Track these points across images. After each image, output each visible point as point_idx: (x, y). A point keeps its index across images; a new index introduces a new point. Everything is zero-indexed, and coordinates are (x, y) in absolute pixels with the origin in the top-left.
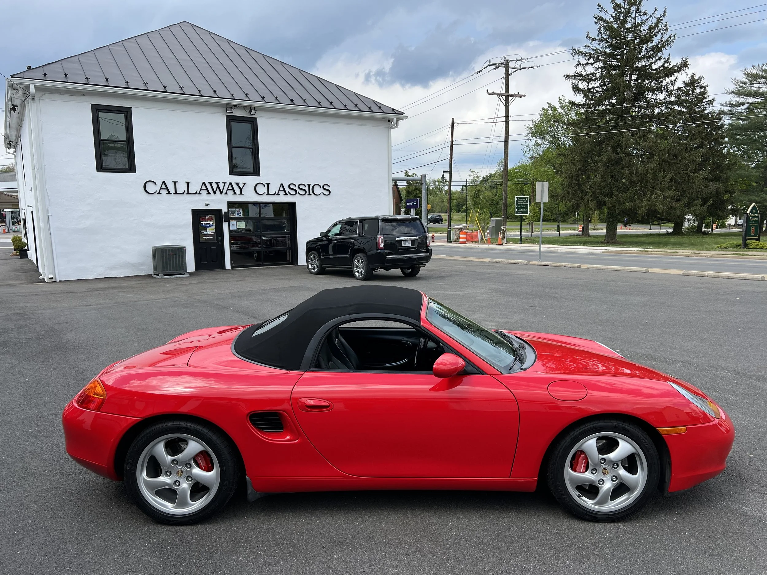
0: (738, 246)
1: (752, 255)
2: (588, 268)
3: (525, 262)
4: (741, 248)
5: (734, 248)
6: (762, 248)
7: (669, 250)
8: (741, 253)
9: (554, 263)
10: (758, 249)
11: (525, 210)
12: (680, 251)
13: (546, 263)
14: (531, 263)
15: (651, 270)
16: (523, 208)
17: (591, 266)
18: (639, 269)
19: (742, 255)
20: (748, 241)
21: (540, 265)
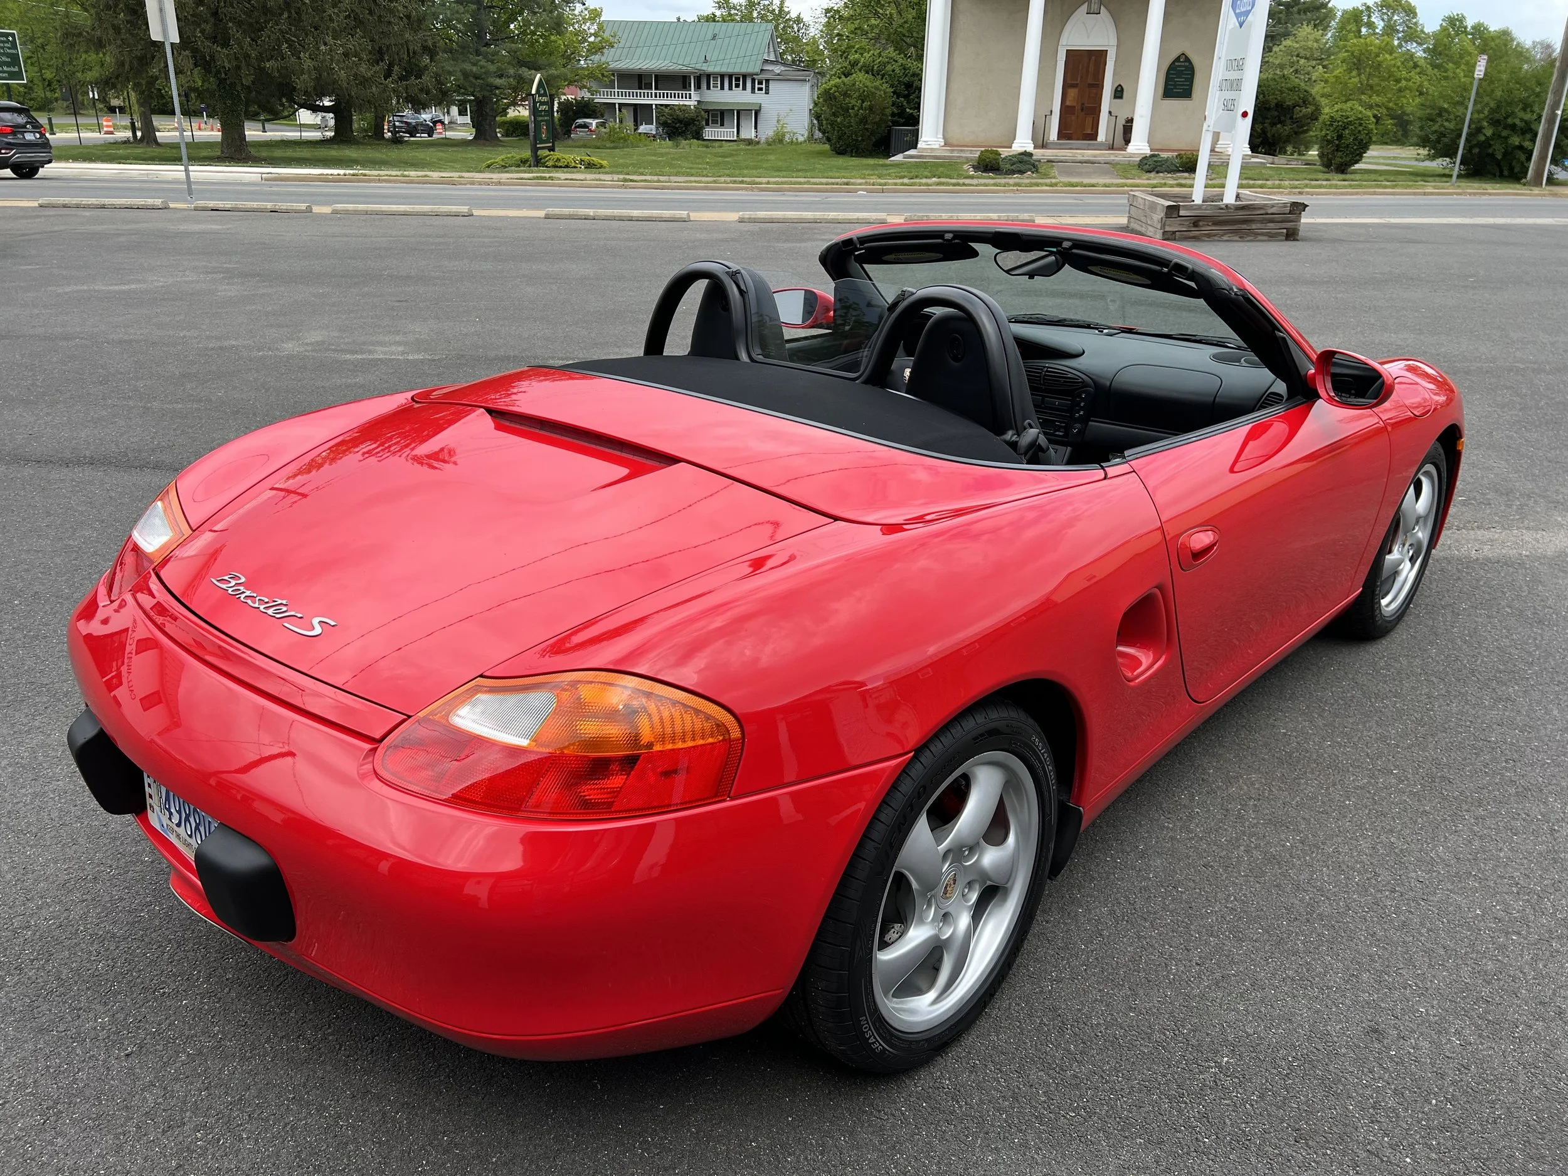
0: (524, 162)
1: (566, 179)
2: (335, 212)
3: (158, 202)
4: (530, 166)
5: (519, 166)
6: (567, 167)
7: (413, 173)
8: (547, 175)
9: (240, 204)
10: (561, 167)
11: (12, 69)
12: (435, 175)
13: (220, 204)
14: (172, 205)
15: (476, 212)
16: (8, 64)
17: (339, 206)
18: (454, 209)
19: (551, 178)
20: (539, 152)
21: (205, 209)
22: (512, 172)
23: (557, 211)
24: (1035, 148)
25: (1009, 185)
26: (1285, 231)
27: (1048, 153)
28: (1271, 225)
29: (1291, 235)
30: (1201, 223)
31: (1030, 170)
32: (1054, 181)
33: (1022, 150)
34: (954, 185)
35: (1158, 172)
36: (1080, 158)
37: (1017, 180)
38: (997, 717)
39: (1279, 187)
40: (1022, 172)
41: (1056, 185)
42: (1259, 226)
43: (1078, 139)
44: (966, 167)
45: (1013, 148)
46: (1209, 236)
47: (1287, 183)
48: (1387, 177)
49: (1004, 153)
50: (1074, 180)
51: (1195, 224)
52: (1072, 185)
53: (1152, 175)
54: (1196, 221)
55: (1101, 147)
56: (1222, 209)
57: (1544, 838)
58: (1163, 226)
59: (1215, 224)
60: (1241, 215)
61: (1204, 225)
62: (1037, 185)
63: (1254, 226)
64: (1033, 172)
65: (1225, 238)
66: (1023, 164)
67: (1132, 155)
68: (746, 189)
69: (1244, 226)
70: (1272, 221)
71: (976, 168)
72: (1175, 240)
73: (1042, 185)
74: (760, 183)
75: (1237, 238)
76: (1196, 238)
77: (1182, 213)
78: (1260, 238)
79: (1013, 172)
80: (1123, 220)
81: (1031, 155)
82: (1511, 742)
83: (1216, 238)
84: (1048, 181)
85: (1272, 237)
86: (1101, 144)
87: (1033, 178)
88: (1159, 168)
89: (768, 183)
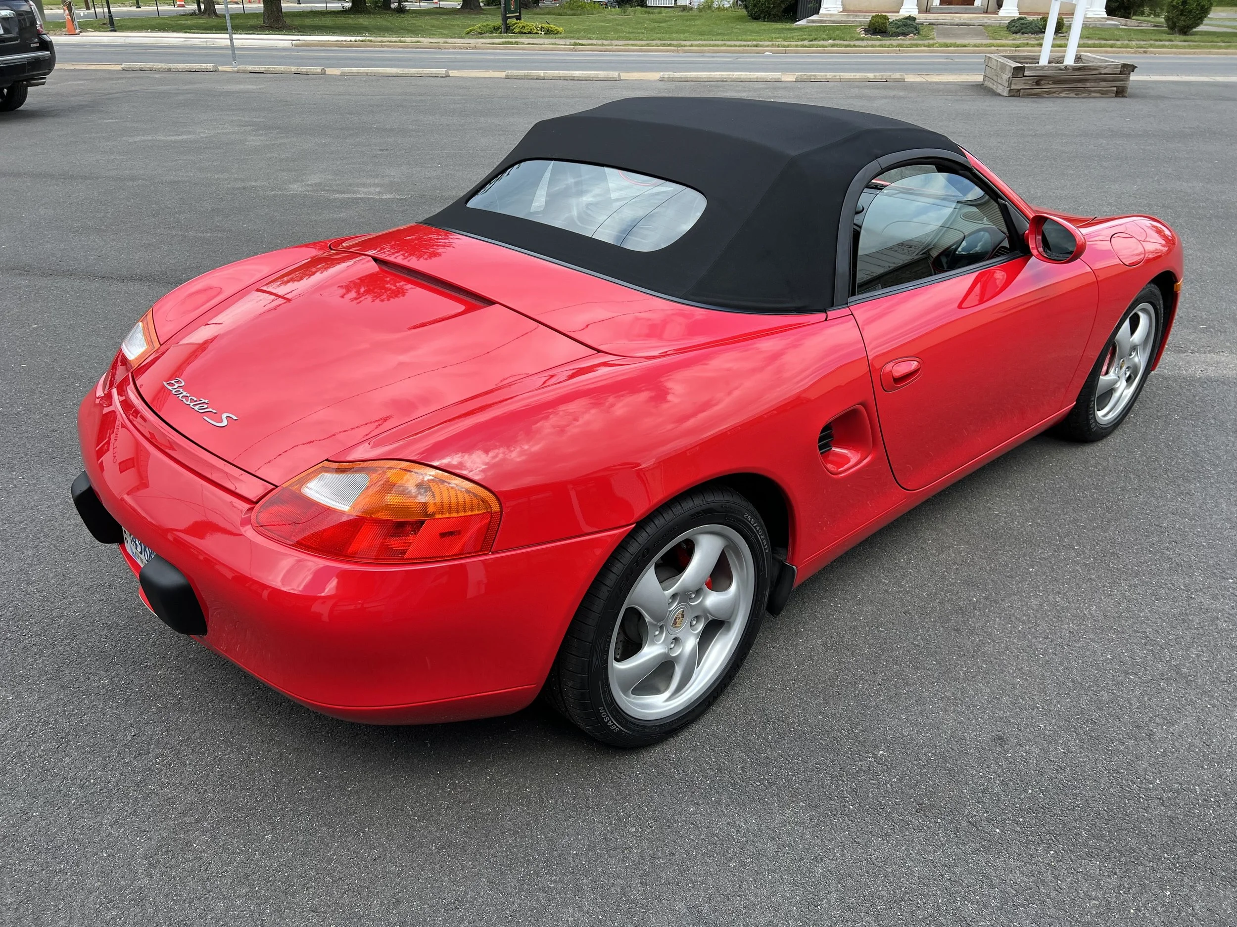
0: (496, 29)
1: (529, 44)
2: (343, 74)
3: (210, 66)
4: (501, 33)
5: (492, 32)
6: (530, 33)
7: (408, 39)
8: (513, 40)
9: (272, 68)
10: (525, 33)
12: (426, 41)
13: (257, 68)
14: (220, 69)
15: (452, 73)
17: (347, 69)
18: (434, 71)
19: (517, 43)
20: (509, 21)
21: (245, 72)
22: (486, 38)
23: (515, 72)
24: (919, 13)
25: (893, 46)
26: (1115, 89)
27: (931, 17)
28: (1103, 84)
29: (1120, 93)
30: (1042, 82)
31: (912, 32)
32: (931, 42)
33: (907, 15)
34: (846, 46)
35: (1023, 33)
36: (957, 21)
37: (901, 42)
38: (712, 500)
39: (1127, 46)
40: (905, 34)
41: (932, 45)
42: (1093, 84)
43: (957, 4)
44: (858, 30)
45: (901, 13)
46: (1049, 93)
47: (1134, 43)
48: (1223, 39)
49: (892, 17)
50: (948, 41)
51: (1038, 83)
52: (947, 46)
53: (1018, 36)
54: (1038, 81)
55: (976, 11)
56: (1061, 70)
57: (1180, 603)
58: (1010, 84)
59: (1055, 82)
60: (1078, 75)
61: (1044, 84)
62: (917, 45)
63: (1088, 85)
64: (915, 34)
65: (1062, 95)
66: (908, 27)
67: (1002, 18)
68: (673, 51)
69: (1080, 85)
70: (1104, 80)
71: (867, 31)
72: (1019, 96)
73: (920, 45)
74: (685, 46)
75: (1073, 95)
76: (1037, 95)
77: (1026, 73)
78: (1093, 95)
79: (897, 35)
80: (979, 78)
81: (914, 19)
82: (1179, 528)
83: (1055, 95)
84: (926, 42)
85: (1104, 94)
86: (977, 8)
87: (914, 39)
88: (1024, 30)
89: (691, 46)
